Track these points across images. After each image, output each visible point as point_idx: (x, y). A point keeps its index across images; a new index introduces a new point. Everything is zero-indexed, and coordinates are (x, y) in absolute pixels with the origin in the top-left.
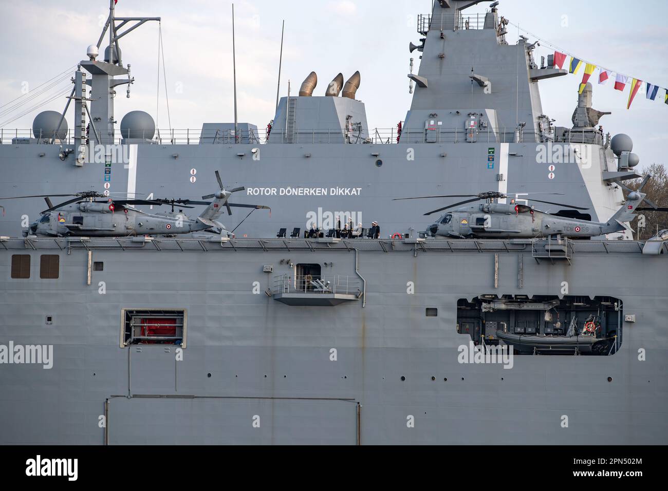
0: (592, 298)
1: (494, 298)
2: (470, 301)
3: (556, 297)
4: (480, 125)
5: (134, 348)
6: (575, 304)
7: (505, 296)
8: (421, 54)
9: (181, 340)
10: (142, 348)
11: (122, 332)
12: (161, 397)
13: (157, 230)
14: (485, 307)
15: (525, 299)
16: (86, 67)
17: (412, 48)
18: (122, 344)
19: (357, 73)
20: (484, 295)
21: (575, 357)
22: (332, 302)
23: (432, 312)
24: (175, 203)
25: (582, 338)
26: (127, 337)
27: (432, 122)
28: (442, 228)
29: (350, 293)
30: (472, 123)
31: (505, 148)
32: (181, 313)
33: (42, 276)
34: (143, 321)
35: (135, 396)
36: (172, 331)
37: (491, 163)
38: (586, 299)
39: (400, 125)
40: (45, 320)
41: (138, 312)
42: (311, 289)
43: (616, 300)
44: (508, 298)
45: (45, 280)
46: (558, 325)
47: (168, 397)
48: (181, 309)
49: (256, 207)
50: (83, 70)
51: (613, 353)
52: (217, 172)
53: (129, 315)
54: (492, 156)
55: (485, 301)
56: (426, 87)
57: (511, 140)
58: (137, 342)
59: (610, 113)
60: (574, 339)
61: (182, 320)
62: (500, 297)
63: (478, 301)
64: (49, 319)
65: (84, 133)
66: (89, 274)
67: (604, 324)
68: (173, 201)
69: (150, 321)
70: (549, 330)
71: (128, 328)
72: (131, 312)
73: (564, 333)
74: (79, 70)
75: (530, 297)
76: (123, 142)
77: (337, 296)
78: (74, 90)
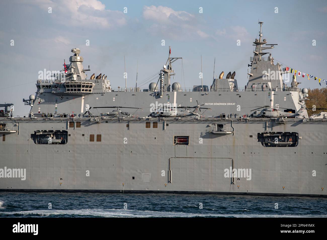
0: (291, 133)
1: (267, 133)
2: (261, 134)
3: (282, 133)
4: (267, 86)
5: (176, 145)
6: (287, 134)
7: (269, 132)
8: (251, 67)
9: (188, 144)
10: (178, 145)
11: (174, 142)
12: (183, 158)
13: (182, 115)
14: (265, 135)
15: (274, 133)
16: (163, 71)
17: (249, 66)
18: (174, 144)
19: (235, 72)
20: (264, 132)
21: (287, 147)
22: (226, 134)
23: (251, 136)
24: (186, 108)
25: (289, 143)
26: (175, 143)
27: (254, 86)
28: (254, 115)
29: (230, 132)
30: (265, 86)
31: (273, 93)
32: (188, 137)
33: (153, 127)
34: (179, 139)
35: (177, 158)
36: (186, 141)
37: (269, 97)
38: (290, 133)
39: (245, 86)
40: (154, 138)
41: (177, 136)
42: (221, 131)
43: (297, 133)
44: (270, 132)
45: (154, 128)
46: (283, 139)
47: (185, 158)
48: (188, 136)
49: (207, 109)
50: (162, 72)
51: (296, 146)
52: (197, 101)
53: (175, 137)
54: (270, 95)
55: (265, 134)
56: (252, 76)
57: (274, 90)
58: (177, 144)
59: (301, 83)
60: (286, 143)
61: (188, 138)
62: (268, 133)
63: (262, 134)
64: (155, 138)
65: (162, 89)
66: (165, 127)
67: (295, 139)
68: (186, 107)
69: (180, 139)
70: (281, 141)
71: (175, 141)
72: (176, 136)
73: (284, 141)
74: (161, 72)
75: (276, 132)
76: (173, 91)
77: (227, 132)
78: (160, 77)
